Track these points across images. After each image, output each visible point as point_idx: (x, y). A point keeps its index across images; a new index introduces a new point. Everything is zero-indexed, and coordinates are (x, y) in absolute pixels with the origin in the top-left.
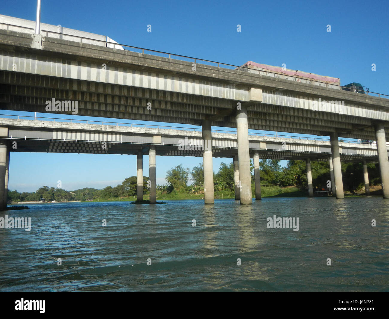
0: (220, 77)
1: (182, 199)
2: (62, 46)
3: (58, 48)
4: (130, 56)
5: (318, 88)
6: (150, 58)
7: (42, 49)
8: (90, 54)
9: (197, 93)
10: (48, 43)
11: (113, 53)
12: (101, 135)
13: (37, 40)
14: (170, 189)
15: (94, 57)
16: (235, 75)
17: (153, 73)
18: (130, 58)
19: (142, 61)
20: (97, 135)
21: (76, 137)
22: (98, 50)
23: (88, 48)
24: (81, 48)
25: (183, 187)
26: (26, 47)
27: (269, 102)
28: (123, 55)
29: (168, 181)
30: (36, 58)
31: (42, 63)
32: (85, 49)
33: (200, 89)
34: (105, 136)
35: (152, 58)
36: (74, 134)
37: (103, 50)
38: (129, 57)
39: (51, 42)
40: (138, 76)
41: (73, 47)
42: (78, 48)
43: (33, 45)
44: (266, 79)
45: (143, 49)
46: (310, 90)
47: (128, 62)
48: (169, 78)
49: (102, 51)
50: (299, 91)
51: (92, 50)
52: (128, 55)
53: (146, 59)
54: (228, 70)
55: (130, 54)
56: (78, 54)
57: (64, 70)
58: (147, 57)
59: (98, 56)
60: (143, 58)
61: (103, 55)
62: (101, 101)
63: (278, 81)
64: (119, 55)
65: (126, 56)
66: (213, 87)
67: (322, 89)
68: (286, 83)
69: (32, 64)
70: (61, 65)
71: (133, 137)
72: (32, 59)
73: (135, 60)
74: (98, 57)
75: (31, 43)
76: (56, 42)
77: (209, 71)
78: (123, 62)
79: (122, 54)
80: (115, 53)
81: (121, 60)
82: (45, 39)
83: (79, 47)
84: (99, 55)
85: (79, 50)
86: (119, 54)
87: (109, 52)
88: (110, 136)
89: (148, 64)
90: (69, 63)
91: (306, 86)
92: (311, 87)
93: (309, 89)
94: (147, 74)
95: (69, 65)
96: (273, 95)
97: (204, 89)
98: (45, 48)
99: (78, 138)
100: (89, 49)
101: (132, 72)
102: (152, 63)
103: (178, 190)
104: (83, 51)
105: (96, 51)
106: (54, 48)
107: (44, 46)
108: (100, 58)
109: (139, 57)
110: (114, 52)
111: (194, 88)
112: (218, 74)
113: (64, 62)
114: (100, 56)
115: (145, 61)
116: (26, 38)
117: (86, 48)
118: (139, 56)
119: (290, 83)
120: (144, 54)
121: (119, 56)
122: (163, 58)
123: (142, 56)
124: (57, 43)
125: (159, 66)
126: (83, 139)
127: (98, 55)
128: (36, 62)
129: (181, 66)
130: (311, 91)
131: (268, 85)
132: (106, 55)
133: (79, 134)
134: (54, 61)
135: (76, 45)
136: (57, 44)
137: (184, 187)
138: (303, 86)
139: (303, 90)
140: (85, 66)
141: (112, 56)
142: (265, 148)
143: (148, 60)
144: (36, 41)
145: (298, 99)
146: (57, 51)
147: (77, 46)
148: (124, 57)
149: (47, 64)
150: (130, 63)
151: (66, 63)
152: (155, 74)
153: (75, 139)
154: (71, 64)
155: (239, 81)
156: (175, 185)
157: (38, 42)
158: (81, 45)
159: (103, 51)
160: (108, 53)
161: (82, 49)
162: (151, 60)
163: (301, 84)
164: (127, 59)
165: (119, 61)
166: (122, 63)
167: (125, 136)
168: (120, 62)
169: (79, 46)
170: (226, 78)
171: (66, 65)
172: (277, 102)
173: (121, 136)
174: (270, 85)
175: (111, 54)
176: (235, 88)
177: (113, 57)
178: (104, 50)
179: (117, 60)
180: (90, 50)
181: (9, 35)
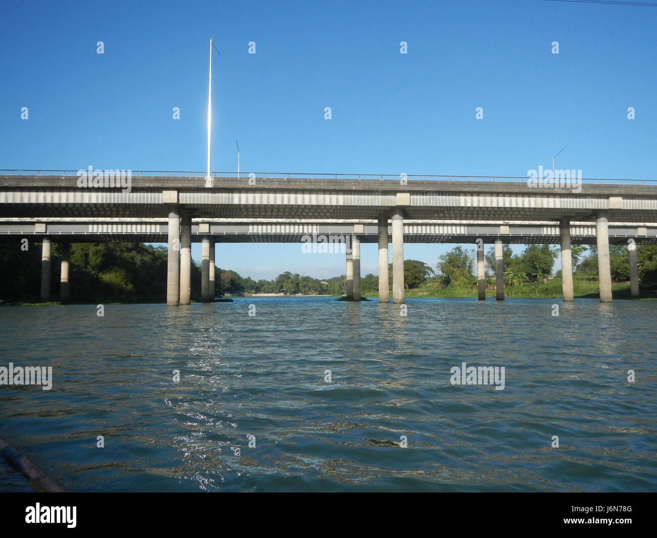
0: (360, 188)
1: (461, 296)
2: (226, 182)
3: (223, 184)
5: (480, 185)
6: (293, 180)
7: (212, 187)
9: (341, 203)
10: (216, 182)
11: (263, 181)
12: (296, 227)
14: (446, 282)
15: (249, 187)
16: (376, 184)
19: (287, 185)
20: (292, 227)
21: (271, 230)
23: (244, 181)
25: (465, 280)
26: (203, 187)
27: (420, 203)
29: (442, 270)
30: (210, 192)
31: (213, 195)
33: (344, 199)
34: (301, 227)
35: (296, 180)
36: (269, 227)
38: (276, 182)
39: (218, 181)
40: (286, 196)
41: (233, 182)
43: (206, 185)
44: (412, 183)
45: (289, 173)
46: (469, 187)
47: (276, 187)
48: (313, 194)
50: (453, 190)
54: (368, 180)
56: (237, 187)
57: (229, 198)
58: (291, 180)
60: (288, 181)
63: (427, 184)
64: (268, 182)
65: (274, 182)
66: (356, 196)
67: (486, 185)
68: (437, 184)
70: (227, 194)
71: (331, 227)
72: (207, 194)
73: (281, 185)
77: (349, 184)
79: (270, 181)
80: (265, 181)
82: (214, 178)
83: (238, 181)
85: (237, 184)
88: (306, 227)
89: (292, 186)
90: (232, 193)
91: (463, 184)
92: (470, 184)
93: (467, 187)
94: (294, 193)
96: (425, 197)
97: (348, 200)
99: (274, 231)
102: (296, 185)
103: (457, 283)
104: (241, 184)
106: (220, 184)
107: (214, 184)
108: (254, 187)
111: (337, 200)
112: (359, 186)
113: (229, 193)
115: (290, 184)
116: (202, 180)
117: (242, 181)
118: (285, 181)
119: (443, 184)
120: (289, 178)
122: (305, 179)
124: (222, 181)
125: (301, 187)
126: (278, 231)
128: (210, 194)
129: (322, 184)
130: (471, 188)
131: (414, 190)
132: (257, 184)
133: (274, 227)
134: (222, 193)
137: (468, 279)
138: (460, 184)
139: (459, 188)
140: (243, 194)
142: (508, 233)
143: (291, 183)
144: (208, 182)
145: (457, 197)
146: (222, 187)
147: (236, 181)
148: (272, 184)
149: (217, 195)
152: (301, 192)
153: (270, 232)
154: (234, 193)
155: (381, 189)
156: (453, 276)
157: (210, 182)
158: (239, 179)
160: (259, 182)
163: (456, 183)
166: (271, 188)
167: (322, 227)
170: (367, 188)
171: (230, 194)
172: (430, 202)
173: (318, 227)
174: (416, 189)
175: (262, 183)
176: (380, 194)
177: (264, 185)
179: (266, 187)
181: (191, 180)
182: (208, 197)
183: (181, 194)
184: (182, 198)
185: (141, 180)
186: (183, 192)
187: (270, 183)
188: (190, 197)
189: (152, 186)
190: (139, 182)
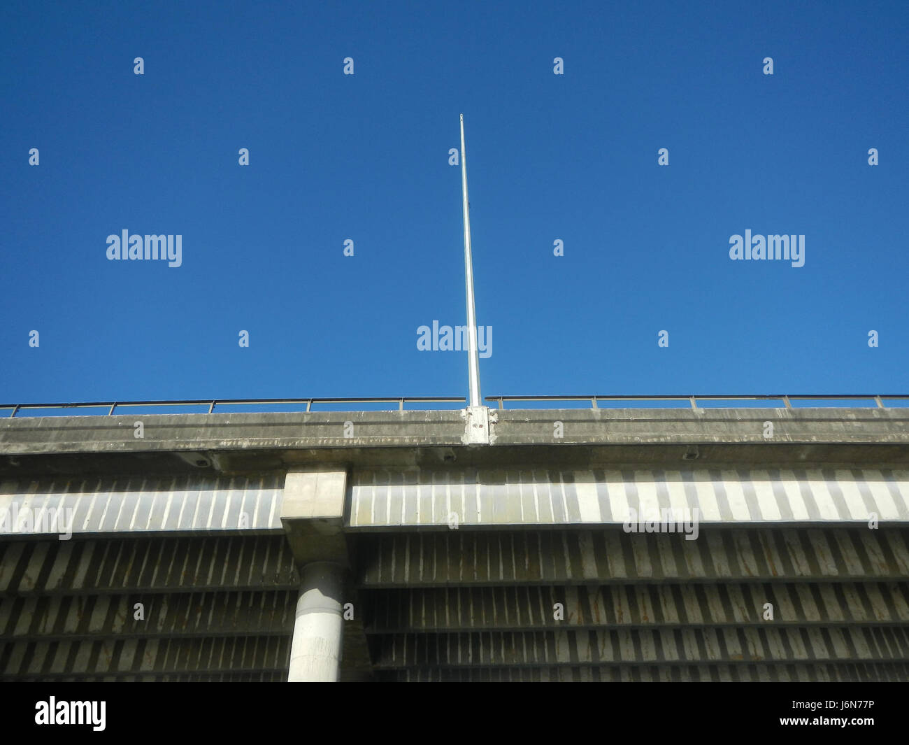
2: (546, 426)
3: (534, 435)
4: (752, 420)
6: (816, 416)
7: (492, 443)
8: (629, 435)
10: (507, 424)
11: (696, 420)
13: (475, 422)
15: (642, 441)
17: (839, 469)
18: (753, 427)
19: (794, 431)
22: (651, 421)
23: (619, 421)
24: (598, 425)
26: (450, 446)
28: (727, 423)
30: (478, 478)
31: (493, 489)
32: (611, 424)
35: (824, 416)
37: (664, 417)
38: (748, 424)
39: (513, 422)
40: (792, 488)
41: (576, 425)
42: (591, 424)
43: (467, 436)
45: (784, 396)
47: (752, 439)
49: (661, 421)
51: (631, 423)
52: (743, 420)
53: (804, 423)
55: (749, 417)
56: (593, 440)
57: (557, 501)
58: (806, 417)
59: (655, 437)
60: (795, 420)
61: (668, 431)
62: (669, 619)
64: (715, 424)
65: (739, 423)
69: (466, 497)
70: (548, 486)
72: (466, 483)
74: (655, 440)
75: (463, 432)
76: (527, 419)
78: (737, 441)
79: (724, 420)
80: (702, 420)
81: (729, 438)
82: (496, 415)
83: (593, 421)
84: (657, 434)
85: (594, 431)
86: (715, 420)
87: (682, 420)
89: (817, 434)
90: (570, 479)
94: (821, 474)
95: (571, 485)
98: (501, 438)
100: (623, 421)
101: (768, 476)
102: (831, 430)
104: (607, 431)
105: (643, 424)
106: (523, 434)
107: (496, 433)
108: (662, 440)
109: (780, 420)
110: (699, 417)
113: (555, 479)
114: (659, 437)
115: (805, 429)
116: (448, 422)
117: (612, 420)
118: (781, 417)
120: (793, 409)
121: (718, 426)
122: (859, 412)
123: (790, 416)
124: (531, 422)
127: (653, 434)
128: (479, 489)
132: (675, 429)
134: (528, 480)
135: (583, 418)
136: (532, 424)
140: (617, 481)
141: (695, 430)
143: (811, 425)
144: (475, 426)
146: (533, 442)
147: (587, 418)
148: (734, 428)
149: (508, 489)
150: (757, 440)
151: (561, 479)
152: (848, 473)
154: (576, 479)
157: (481, 426)
158: (596, 414)
159: (666, 420)
160: (679, 424)
161: (603, 425)
162: (825, 425)
164: (742, 430)
165: (723, 441)
166: (734, 445)
168: (727, 445)
169: (592, 418)
171: (562, 485)
175: (691, 425)
177: (698, 432)
178: (668, 418)
179: (716, 439)
180: (625, 424)
181: (405, 423)
182: (471, 499)
183: (358, 491)
184: (365, 504)
185: (207, 426)
186: (367, 481)
187: (723, 426)
188: (397, 501)
189: (245, 444)
190: (195, 435)
